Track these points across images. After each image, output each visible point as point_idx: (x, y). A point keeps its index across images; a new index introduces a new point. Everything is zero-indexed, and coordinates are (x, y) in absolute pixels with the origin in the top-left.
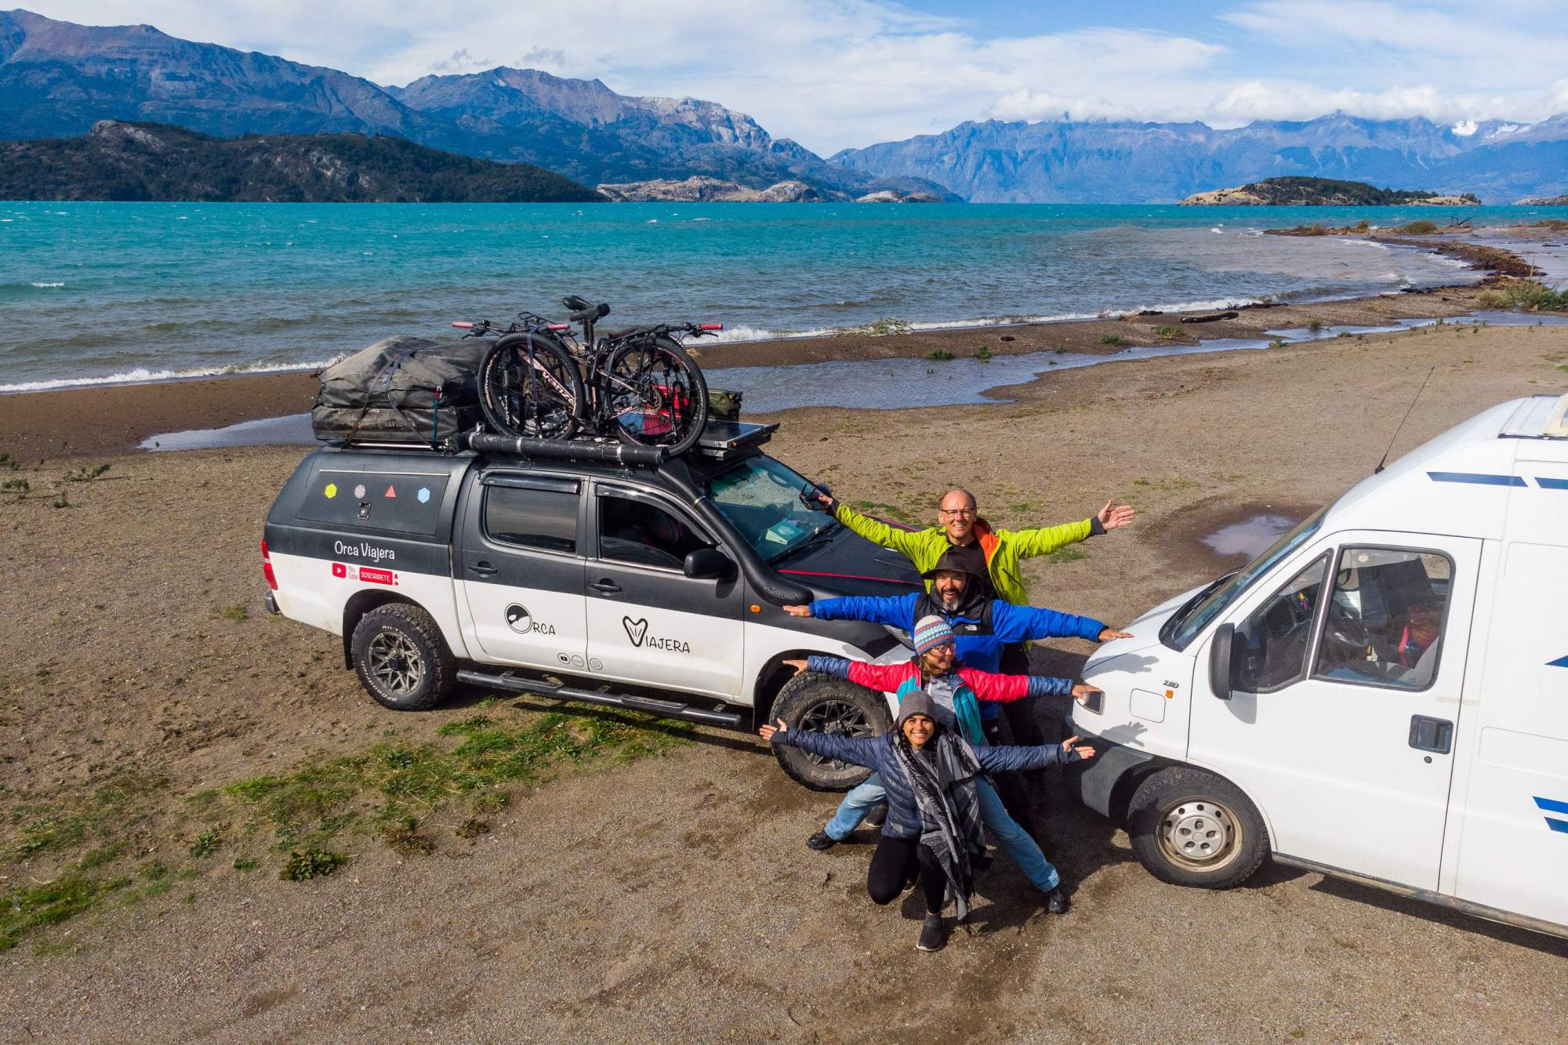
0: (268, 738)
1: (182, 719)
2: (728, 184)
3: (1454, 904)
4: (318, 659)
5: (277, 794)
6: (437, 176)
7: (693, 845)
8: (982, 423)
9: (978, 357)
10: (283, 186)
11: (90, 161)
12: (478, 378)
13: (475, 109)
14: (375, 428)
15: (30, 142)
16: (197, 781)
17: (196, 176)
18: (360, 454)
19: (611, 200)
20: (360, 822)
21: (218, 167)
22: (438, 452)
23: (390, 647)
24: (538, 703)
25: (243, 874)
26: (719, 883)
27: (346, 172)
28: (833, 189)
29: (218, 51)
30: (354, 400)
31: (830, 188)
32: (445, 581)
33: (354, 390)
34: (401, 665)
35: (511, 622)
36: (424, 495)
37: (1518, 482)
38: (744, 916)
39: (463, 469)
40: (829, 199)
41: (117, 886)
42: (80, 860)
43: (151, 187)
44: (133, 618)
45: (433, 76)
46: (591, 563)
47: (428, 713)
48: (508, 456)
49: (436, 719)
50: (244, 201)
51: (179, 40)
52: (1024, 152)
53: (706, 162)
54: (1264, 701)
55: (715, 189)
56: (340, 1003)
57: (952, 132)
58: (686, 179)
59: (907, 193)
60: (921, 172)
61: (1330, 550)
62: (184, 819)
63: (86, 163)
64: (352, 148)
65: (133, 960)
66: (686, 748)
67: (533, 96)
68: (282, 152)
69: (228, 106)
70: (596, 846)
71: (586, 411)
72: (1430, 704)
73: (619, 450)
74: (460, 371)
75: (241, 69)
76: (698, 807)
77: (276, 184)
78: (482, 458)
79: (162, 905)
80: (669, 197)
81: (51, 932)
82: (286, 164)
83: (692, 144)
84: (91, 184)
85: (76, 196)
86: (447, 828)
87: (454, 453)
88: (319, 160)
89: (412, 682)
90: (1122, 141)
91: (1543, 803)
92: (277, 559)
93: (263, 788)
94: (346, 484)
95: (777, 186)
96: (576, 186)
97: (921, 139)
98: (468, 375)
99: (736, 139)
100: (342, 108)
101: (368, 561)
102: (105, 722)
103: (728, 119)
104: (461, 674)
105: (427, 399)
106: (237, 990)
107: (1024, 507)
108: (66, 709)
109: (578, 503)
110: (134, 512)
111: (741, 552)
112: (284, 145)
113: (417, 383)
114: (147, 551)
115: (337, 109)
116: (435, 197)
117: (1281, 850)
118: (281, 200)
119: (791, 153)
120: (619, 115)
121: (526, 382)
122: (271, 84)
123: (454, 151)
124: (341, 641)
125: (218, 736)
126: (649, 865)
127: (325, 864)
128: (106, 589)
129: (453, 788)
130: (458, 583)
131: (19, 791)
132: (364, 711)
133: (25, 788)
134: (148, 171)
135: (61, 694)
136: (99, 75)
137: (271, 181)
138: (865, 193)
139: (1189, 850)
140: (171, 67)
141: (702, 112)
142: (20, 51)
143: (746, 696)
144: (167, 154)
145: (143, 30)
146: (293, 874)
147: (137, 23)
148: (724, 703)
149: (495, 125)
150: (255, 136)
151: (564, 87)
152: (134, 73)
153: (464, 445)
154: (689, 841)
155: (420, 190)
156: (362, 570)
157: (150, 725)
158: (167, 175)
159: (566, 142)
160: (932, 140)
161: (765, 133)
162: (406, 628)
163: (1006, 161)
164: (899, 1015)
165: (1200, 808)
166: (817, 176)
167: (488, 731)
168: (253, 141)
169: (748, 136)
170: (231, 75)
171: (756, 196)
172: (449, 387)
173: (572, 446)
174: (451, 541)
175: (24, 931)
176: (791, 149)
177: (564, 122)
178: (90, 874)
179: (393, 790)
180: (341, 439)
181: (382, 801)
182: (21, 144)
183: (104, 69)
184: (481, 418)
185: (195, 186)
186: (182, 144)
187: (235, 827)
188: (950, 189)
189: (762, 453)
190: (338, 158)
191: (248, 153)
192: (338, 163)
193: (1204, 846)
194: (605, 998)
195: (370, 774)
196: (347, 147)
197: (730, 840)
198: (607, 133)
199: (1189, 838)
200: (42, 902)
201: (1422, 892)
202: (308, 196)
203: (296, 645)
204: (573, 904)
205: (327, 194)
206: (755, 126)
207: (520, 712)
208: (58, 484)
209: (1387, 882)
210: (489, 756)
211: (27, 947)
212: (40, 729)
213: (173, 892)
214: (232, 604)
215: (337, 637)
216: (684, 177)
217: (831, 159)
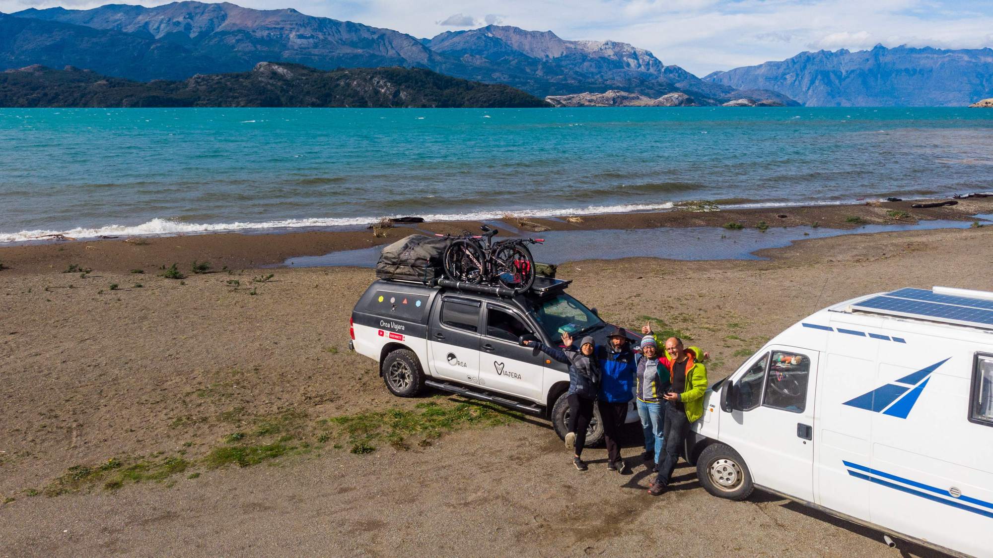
0: (346, 403)
1: (312, 393)
2: (633, 95)
3: (821, 509)
4: (367, 373)
5: (350, 423)
6: (447, 92)
7: (512, 460)
8: (741, 273)
9: (759, 228)
10: (356, 98)
11: (252, 85)
12: (444, 255)
13: (472, 50)
14: (402, 274)
15: (222, 75)
16: (318, 416)
17: (308, 93)
18: (393, 284)
19: (554, 106)
20: (381, 437)
21: (321, 88)
22: (424, 286)
23: (399, 368)
24: (458, 399)
25: (337, 450)
26: (520, 474)
27: (393, 90)
28: (706, 98)
29: (327, 22)
30: (394, 262)
31: (704, 97)
32: (423, 341)
33: (394, 258)
34: (403, 376)
35: (449, 360)
36: (418, 304)
37: (831, 329)
38: (526, 486)
39: (435, 293)
40: (702, 104)
41: (292, 449)
42: (279, 438)
43: (283, 99)
44: (290, 349)
45: (448, 32)
46: (483, 337)
47: (412, 399)
48: (453, 289)
49: (415, 401)
50: (333, 107)
51: (307, 16)
52: (847, 72)
53: (619, 81)
54: (746, 414)
55: (624, 98)
56: (370, 494)
57: (792, 59)
58: (604, 92)
59: (759, 100)
60: (769, 86)
61: (768, 352)
62: (315, 429)
63: (250, 86)
64: (397, 75)
65: (300, 472)
66: (519, 424)
67: (509, 42)
68: (357, 78)
69: (330, 52)
70: (473, 455)
71: (486, 272)
72: (804, 418)
73: (497, 290)
74: (437, 252)
75: (340, 32)
76: (519, 446)
77: (352, 98)
78: (443, 290)
79: (309, 457)
80: (593, 104)
81: (272, 460)
82: (359, 85)
83: (610, 70)
84: (251, 97)
85: (242, 105)
86: (415, 442)
87: (432, 287)
88: (378, 82)
89: (406, 384)
90: (924, 62)
91: (846, 463)
92: (356, 327)
93: (344, 420)
94: (387, 296)
95: (666, 96)
96: (532, 97)
97: (769, 64)
98: (441, 254)
99: (640, 66)
100: (394, 52)
101: (393, 330)
102: (282, 391)
103: (635, 53)
104: (427, 382)
105: (423, 263)
106: (336, 485)
107: (736, 325)
108: (267, 384)
109: (479, 311)
110: (285, 299)
111: (543, 337)
112: (358, 74)
113: (419, 257)
114: (293, 319)
115: (391, 52)
116: (444, 104)
117: (757, 483)
118: (354, 106)
119: (677, 74)
120: (563, 53)
121: (463, 259)
122: (355, 39)
123: (459, 76)
124: (379, 365)
125: (326, 401)
126: (493, 464)
127: (367, 449)
128: (277, 335)
129: (419, 428)
130: (429, 342)
131: (253, 414)
132: (386, 395)
133: (255, 413)
134: (282, 90)
135: (264, 378)
136: (263, 37)
137: (349, 95)
138: (729, 100)
139: (721, 481)
140: (302, 31)
141: (617, 49)
142: (223, 25)
143: (544, 401)
144: (294, 81)
145: (289, 11)
146: (355, 451)
147: (286, 8)
148: (535, 403)
149: (484, 60)
150: (343, 70)
151: (529, 36)
152: (281, 35)
153: (436, 283)
154: (511, 458)
155: (434, 100)
156: (390, 333)
157: (299, 394)
158: (292, 92)
159: (528, 70)
160: (778, 65)
161: (660, 62)
162: (406, 360)
163: (832, 76)
164: (578, 525)
165: (726, 462)
166: (695, 89)
167: (435, 408)
168: (341, 72)
169: (648, 64)
170: (334, 35)
171: (652, 102)
172: (432, 259)
173: (479, 287)
174: (427, 324)
175: (263, 459)
176: (677, 72)
177: (528, 57)
178: (283, 444)
179: (395, 426)
180: (387, 277)
181: (390, 430)
182: (217, 76)
183: (265, 33)
184: (445, 273)
185: (307, 99)
186: (303, 75)
187: (334, 434)
188: (791, 98)
189: (564, 293)
190: (389, 82)
191: (338, 79)
192: (389, 84)
193: (728, 479)
194: (466, 504)
195: (386, 419)
196: (395, 75)
197: (528, 460)
198: (554, 64)
199: (721, 475)
200: (267, 450)
201: (809, 503)
202: (370, 104)
203: (357, 366)
204: (460, 474)
205: (380, 102)
206: (653, 57)
207: (450, 402)
208: (251, 283)
209: (796, 498)
210: (434, 417)
211: (265, 463)
212: (257, 391)
213: (312, 453)
214: (331, 346)
215: (377, 362)
216: (603, 90)
217: (706, 78)
